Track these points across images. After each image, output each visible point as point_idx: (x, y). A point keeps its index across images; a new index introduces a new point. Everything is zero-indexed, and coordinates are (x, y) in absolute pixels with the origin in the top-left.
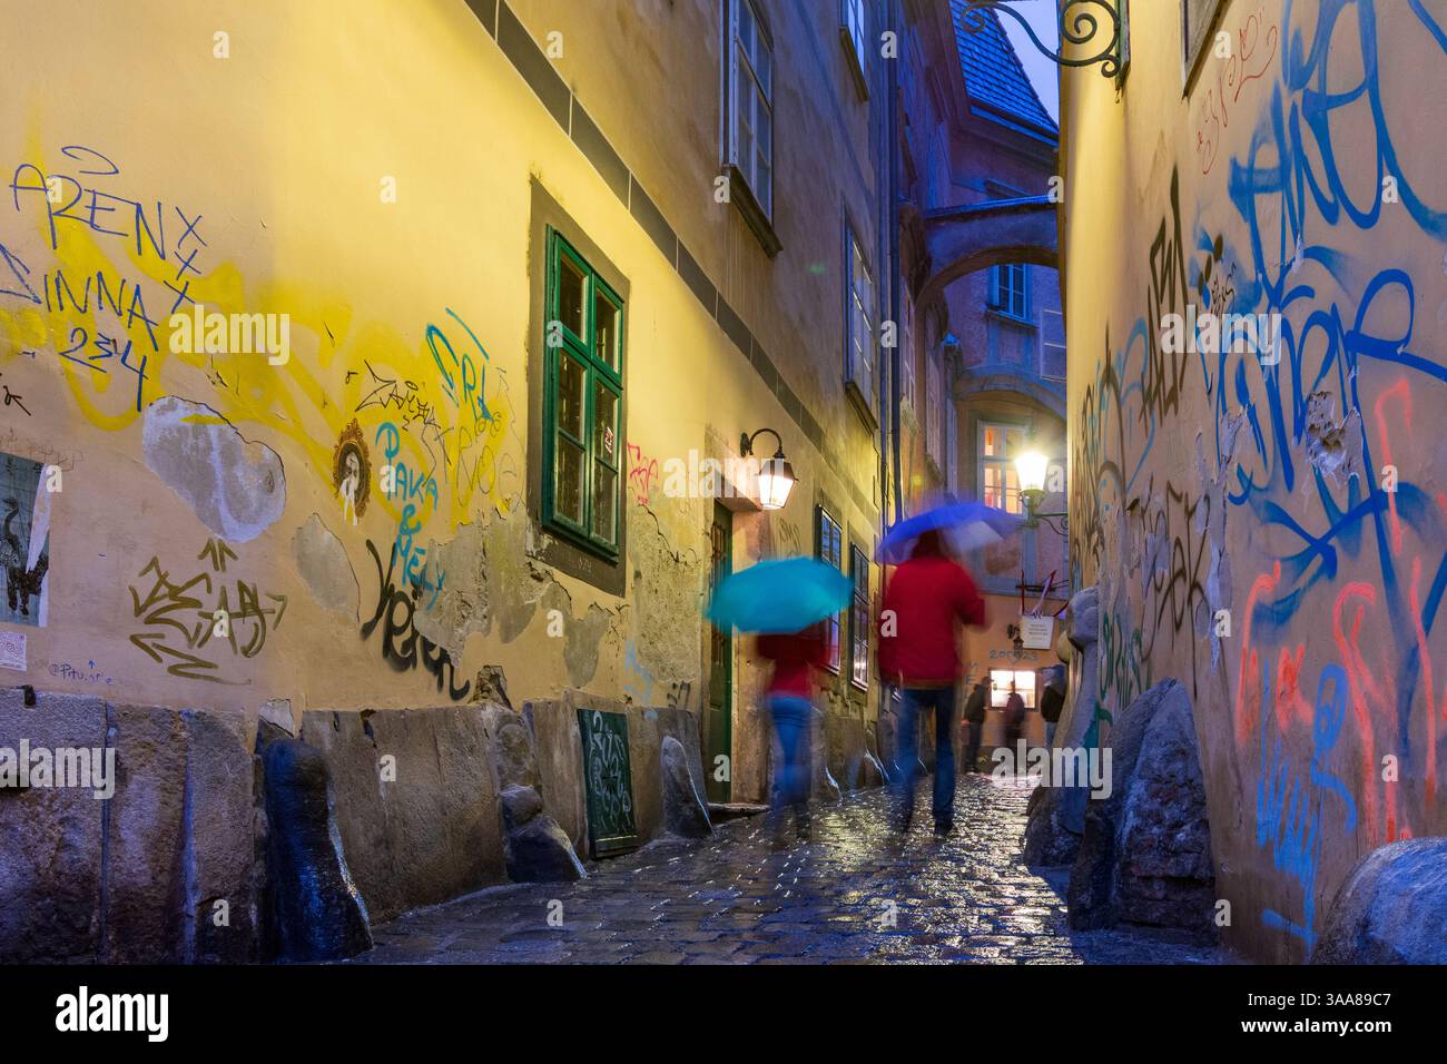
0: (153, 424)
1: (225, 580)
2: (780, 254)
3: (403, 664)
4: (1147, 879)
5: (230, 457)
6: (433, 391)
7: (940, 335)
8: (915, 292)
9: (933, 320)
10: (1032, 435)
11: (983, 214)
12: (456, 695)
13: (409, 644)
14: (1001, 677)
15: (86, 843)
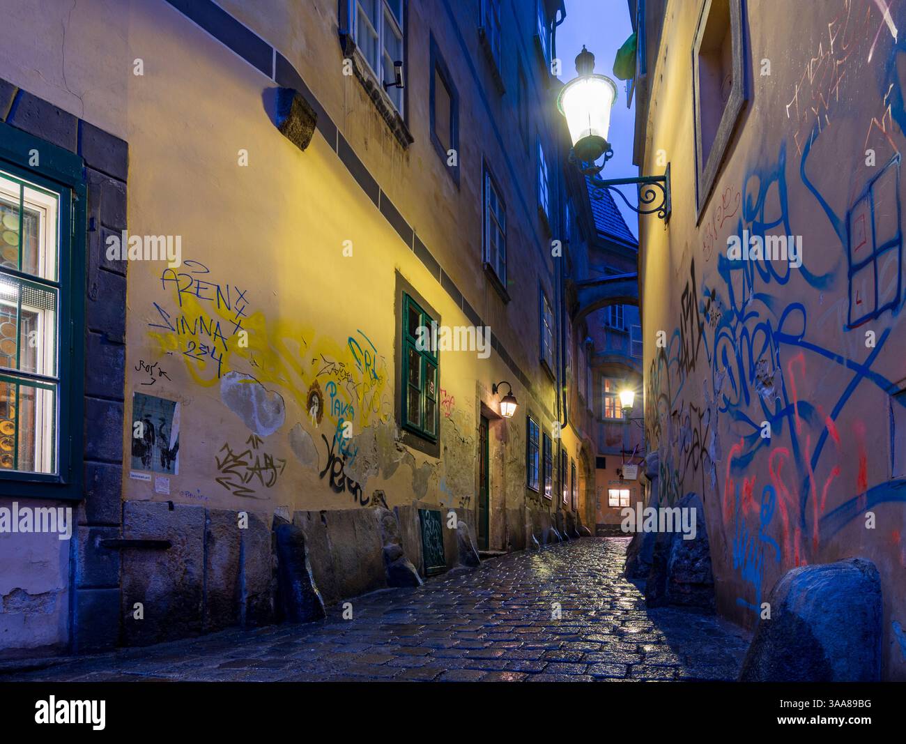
0: (225, 383)
1: (258, 453)
2: (510, 302)
3: (339, 489)
4: (682, 585)
5: (260, 398)
6: (351, 367)
7: (584, 338)
8: (573, 317)
9: (582, 330)
10: (627, 382)
11: (604, 282)
12: (363, 503)
13: (341, 481)
14: (614, 493)
15: (197, 571)
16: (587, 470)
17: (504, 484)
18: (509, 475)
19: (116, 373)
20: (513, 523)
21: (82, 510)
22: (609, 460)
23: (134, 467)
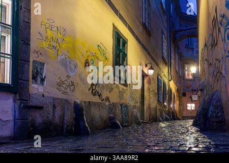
0: (59, 58)
1: (69, 81)
2: (151, 37)
3: (94, 95)
4: (213, 122)
5: (70, 63)
6: (99, 55)
7: (178, 50)
8: (173, 43)
9: (177, 48)
10: (193, 65)
11: (184, 30)
12: (102, 100)
13: (95, 92)
14: (189, 105)
15: (51, 117)
16: (179, 97)
17: (150, 99)
18: (151, 96)
19: (27, 53)
20: (153, 112)
21: (18, 95)
22: (187, 93)
23: (33, 83)
